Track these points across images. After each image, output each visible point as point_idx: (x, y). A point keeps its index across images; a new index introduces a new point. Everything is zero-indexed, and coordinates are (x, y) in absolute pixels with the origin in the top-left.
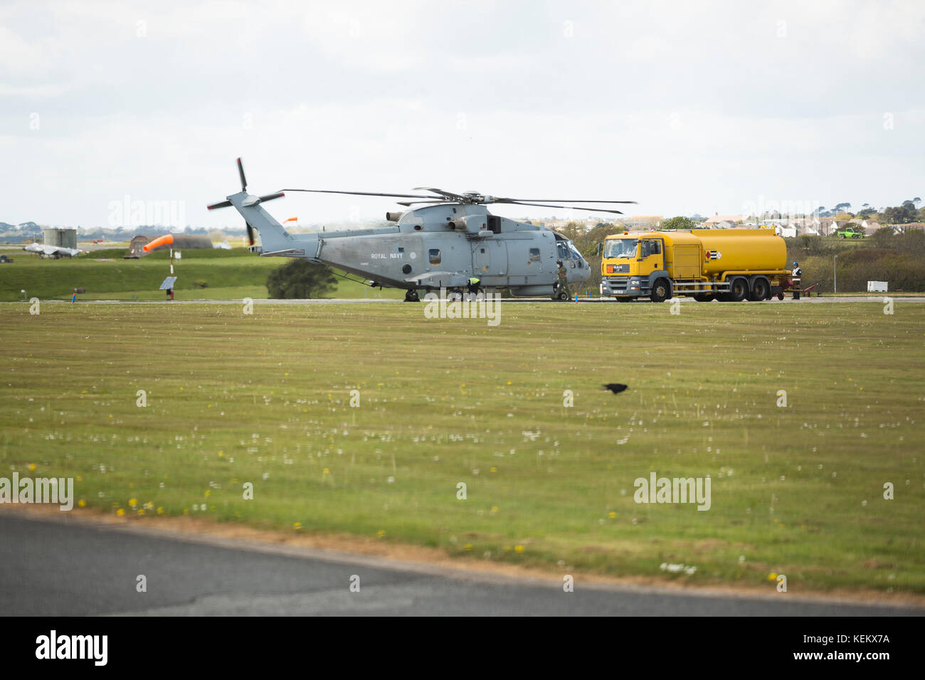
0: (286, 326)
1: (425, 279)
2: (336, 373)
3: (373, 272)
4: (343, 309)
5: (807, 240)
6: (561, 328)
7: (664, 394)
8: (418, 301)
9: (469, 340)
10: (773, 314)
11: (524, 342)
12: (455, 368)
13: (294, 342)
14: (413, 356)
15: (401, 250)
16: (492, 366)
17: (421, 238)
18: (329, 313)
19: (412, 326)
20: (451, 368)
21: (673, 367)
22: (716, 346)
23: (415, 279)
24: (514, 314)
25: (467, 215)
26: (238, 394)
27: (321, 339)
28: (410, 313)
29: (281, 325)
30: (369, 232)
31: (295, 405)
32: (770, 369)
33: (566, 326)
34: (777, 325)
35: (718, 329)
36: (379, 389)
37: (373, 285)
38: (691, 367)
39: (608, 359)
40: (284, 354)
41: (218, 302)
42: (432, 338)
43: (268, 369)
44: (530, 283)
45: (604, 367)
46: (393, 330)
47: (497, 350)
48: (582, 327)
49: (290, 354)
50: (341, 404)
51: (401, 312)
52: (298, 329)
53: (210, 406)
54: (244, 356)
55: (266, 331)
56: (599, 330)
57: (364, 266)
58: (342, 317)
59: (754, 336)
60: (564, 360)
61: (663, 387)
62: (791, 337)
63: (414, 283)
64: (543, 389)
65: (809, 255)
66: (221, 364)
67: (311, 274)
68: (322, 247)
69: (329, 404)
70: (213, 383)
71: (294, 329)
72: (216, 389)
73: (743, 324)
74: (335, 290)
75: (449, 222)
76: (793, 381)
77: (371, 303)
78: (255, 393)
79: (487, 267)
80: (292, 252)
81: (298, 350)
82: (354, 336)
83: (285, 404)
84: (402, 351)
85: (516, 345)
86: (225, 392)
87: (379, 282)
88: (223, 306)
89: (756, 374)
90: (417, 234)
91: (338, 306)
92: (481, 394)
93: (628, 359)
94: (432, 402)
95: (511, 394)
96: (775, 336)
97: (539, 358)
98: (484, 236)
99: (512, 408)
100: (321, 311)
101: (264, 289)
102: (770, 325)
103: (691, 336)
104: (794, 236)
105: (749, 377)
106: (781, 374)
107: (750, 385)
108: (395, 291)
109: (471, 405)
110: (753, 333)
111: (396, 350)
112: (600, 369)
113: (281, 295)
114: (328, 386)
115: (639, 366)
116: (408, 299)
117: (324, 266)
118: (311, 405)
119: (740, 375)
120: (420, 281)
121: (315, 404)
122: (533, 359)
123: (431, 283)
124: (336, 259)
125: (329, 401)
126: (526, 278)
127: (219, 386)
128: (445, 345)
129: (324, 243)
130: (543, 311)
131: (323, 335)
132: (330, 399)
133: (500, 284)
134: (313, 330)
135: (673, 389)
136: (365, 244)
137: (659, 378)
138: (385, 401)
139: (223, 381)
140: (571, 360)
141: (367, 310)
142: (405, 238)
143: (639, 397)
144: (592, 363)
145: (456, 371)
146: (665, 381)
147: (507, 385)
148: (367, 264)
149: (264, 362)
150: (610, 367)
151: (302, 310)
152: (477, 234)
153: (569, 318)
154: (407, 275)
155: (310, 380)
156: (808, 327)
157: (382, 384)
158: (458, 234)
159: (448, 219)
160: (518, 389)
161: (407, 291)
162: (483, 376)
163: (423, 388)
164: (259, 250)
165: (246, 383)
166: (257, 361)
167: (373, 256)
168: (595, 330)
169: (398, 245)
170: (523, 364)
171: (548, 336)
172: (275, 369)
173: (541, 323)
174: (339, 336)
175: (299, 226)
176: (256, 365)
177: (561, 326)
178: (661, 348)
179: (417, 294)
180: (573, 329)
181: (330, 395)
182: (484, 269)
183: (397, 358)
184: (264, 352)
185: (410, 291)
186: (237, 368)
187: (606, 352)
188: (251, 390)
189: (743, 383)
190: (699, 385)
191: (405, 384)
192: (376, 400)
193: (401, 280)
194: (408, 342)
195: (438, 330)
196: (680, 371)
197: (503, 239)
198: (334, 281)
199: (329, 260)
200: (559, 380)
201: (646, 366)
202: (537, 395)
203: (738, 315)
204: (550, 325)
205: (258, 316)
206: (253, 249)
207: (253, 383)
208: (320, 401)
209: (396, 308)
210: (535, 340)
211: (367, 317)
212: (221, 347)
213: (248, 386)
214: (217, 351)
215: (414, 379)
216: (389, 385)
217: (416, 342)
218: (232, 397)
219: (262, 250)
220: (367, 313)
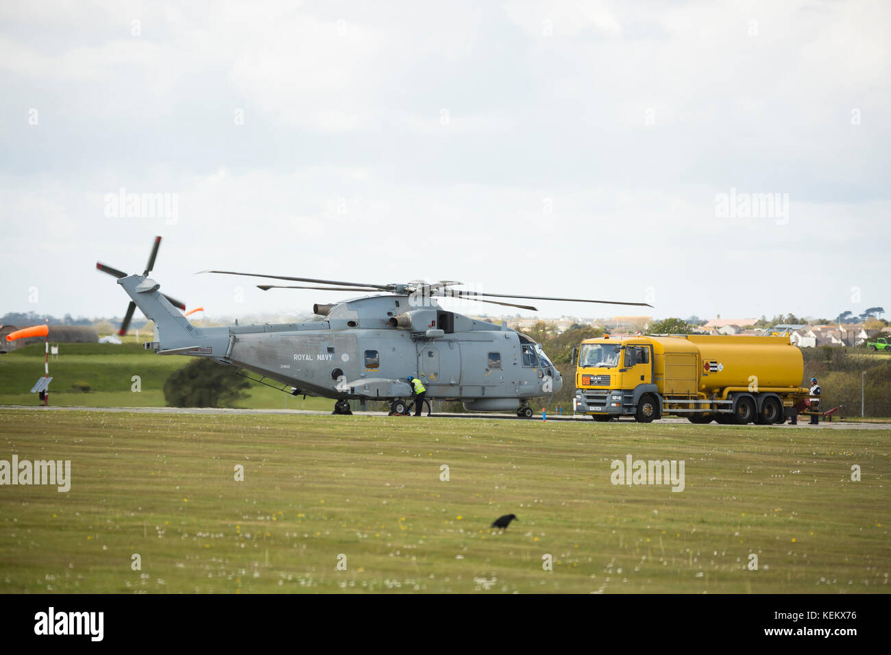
0: (186, 440)
1: (360, 387)
2: (247, 500)
3: (295, 376)
4: (258, 422)
5: (829, 351)
6: (525, 452)
7: (649, 536)
8: (350, 413)
9: (411, 463)
10: (785, 441)
11: (478, 468)
12: (394, 497)
13: (196, 461)
14: (341, 481)
15: (330, 350)
16: (439, 496)
17: (354, 336)
18: (240, 426)
19: (341, 445)
20: (387, 497)
21: (661, 503)
22: (714, 478)
23: (346, 387)
24: (467, 432)
25: (412, 309)
26: (124, 524)
27: (229, 458)
28: (339, 429)
29: (180, 440)
30: (292, 327)
31: (195, 539)
32: (780, 509)
33: (530, 449)
34: (790, 454)
35: (717, 458)
36: (300, 522)
37: (296, 393)
38: (685, 504)
39: (582, 491)
40: (184, 475)
41: (103, 410)
42: (366, 460)
43: (163, 493)
44: (487, 394)
45: (576, 501)
46: (318, 449)
48: (550, 450)
49: (191, 475)
50: (251, 538)
51: (329, 426)
52: (201, 445)
53: (89, 538)
54: (134, 476)
55: (162, 447)
56: (571, 454)
57: (285, 369)
58: (256, 431)
59: (760, 467)
60: (528, 491)
61: (649, 527)
62: (807, 470)
63: (345, 391)
65: (831, 370)
66: (105, 486)
67: (219, 378)
68: (233, 344)
69: (236, 538)
70: (94, 509)
71: (195, 445)
72: (98, 516)
73: (747, 452)
74: (249, 396)
75: (390, 317)
76: (808, 525)
77: (291, 414)
78: (145, 523)
79: (436, 374)
80: (196, 349)
81: (200, 471)
82: (269, 455)
83: (183, 538)
84: (329, 474)
85: (468, 470)
86: (109, 521)
87: (304, 390)
88: (110, 414)
89: (763, 514)
90: (351, 331)
91: (251, 417)
92: (425, 529)
93: (606, 491)
94: (363, 538)
95: (462, 531)
96: (785, 468)
97: (497, 487)
98: (433, 335)
99: (462, 548)
100: (230, 423)
101: (160, 395)
102: (781, 454)
104: (813, 345)
105: (754, 518)
106: (794, 516)
107: (754, 529)
108: (322, 400)
109: (412, 544)
110: (760, 464)
111: (321, 474)
112: (571, 503)
113: (182, 403)
114: (236, 517)
115: (618, 501)
116: (338, 411)
117: (237, 368)
118: (215, 538)
119: (743, 515)
120: (353, 389)
121: (220, 538)
122: (490, 489)
123: (366, 392)
124: (251, 360)
125: (238, 535)
126: (483, 388)
127: (102, 513)
128: (382, 468)
129: (236, 340)
130: (503, 430)
131: (232, 452)
132: (238, 532)
133: (453, 395)
134: (218, 447)
135: (660, 531)
136: (287, 343)
137: (641, 516)
138: (306, 536)
139: (107, 506)
140: (536, 492)
141: (286, 423)
142: (336, 336)
143: (618, 539)
144: (562, 496)
145: (394, 501)
146: (651, 520)
147: (456, 520)
148: (288, 367)
149: (158, 484)
150: (583, 501)
151: (207, 422)
152: (424, 333)
153: (535, 439)
154: (337, 382)
155: (215, 508)
156: (828, 459)
157: (303, 515)
158: (400, 333)
159: (389, 314)
160: (470, 525)
161: (337, 401)
162: (427, 509)
163: (353, 520)
164: (155, 347)
165: (135, 510)
166: (148, 483)
167: (296, 357)
168: (565, 454)
169: (327, 345)
170: (477, 495)
171: (507, 461)
172: (172, 493)
173: (500, 444)
174: (251, 455)
175: (205, 317)
176: (149, 488)
177: (525, 448)
179: (349, 406)
180: (539, 453)
181: (238, 527)
182: (432, 376)
183: (323, 483)
184: (159, 473)
185: (340, 400)
186: (125, 492)
187: (579, 482)
188: (142, 520)
189: (746, 525)
190: (692, 527)
191: (332, 516)
192: (295, 535)
193: (330, 387)
194: (335, 464)
195: (373, 451)
196: (670, 508)
197: (455, 340)
198: (247, 386)
199: (242, 361)
201: (628, 501)
202: (493, 533)
203: (743, 441)
204: (510, 448)
205: (153, 428)
206: (148, 345)
207: (144, 510)
208: (226, 535)
209: (322, 422)
210: (494, 465)
211: (286, 431)
212: (105, 465)
213: (137, 514)
214: (100, 471)
215: (343, 509)
216: (312, 517)
217: (346, 464)
218: (118, 527)
219: (159, 347)
220: (286, 427)
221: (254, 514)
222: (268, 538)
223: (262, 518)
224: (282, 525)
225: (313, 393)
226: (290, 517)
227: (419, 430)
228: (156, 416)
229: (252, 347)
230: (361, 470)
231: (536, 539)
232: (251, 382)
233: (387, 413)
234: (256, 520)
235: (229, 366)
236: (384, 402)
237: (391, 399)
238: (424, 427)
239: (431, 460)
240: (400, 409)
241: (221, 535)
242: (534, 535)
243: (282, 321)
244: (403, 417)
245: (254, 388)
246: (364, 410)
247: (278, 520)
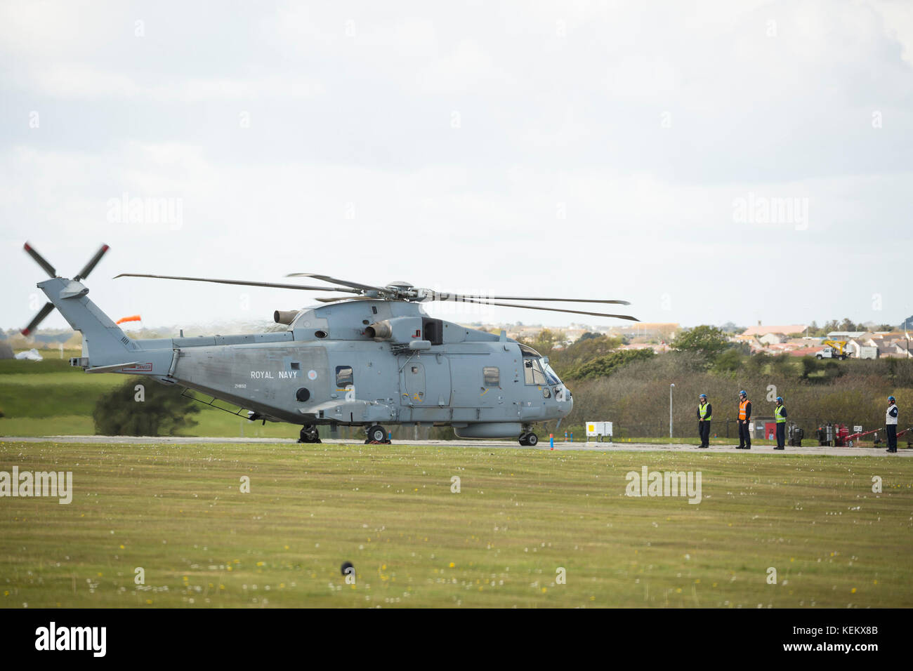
0: (121, 475)
1: (330, 410)
2: (196, 546)
3: (252, 397)
4: (209, 452)
5: (893, 363)
6: (529, 486)
7: (681, 586)
8: (319, 441)
9: (392, 500)
10: (842, 471)
11: (473, 505)
12: (373, 541)
13: (134, 500)
14: (309, 522)
15: (295, 366)
16: (426, 539)
17: (323, 349)
18: (187, 458)
19: (309, 479)
20: (366, 541)
21: (694, 547)
22: (757, 517)
23: (315, 410)
24: (459, 463)
25: (393, 317)
26: (49, 576)
27: (174, 496)
28: (307, 460)
29: (115, 475)
30: (249, 339)
31: (134, 593)
32: (835, 553)
33: (536, 483)
34: (848, 488)
35: (760, 493)
36: (260, 571)
37: (253, 418)
38: (722, 548)
39: (598, 532)
40: (119, 517)
41: (21, 440)
42: (338, 497)
43: (95, 538)
44: (483, 418)
45: (591, 544)
46: (281, 484)
47: (434, 516)
48: (558, 484)
49: (129, 517)
50: (202, 592)
51: (294, 457)
52: (140, 481)
53: (6, 593)
54: (59, 519)
55: (93, 483)
56: (585, 489)
57: (240, 389)
58: (206, 464)
59: (813, 503)
60: (533, 533)
61: (679, 575)
62: (869, 506)
63: (313, 415)
64: (502, 575)
65: (895, 386)
66: (24, 531)
67: (162, 399)
68: (178, 359)
69: (184, 592)
70: (11, 559)
71: (132, 480)
72: (16, 568)
73: (797, 485)
74: (196, 423)
75: (366, 326)
76: (872, 572)
77: (248, 444)
78: (74, 575)
79: (421, 394)
80: (133, 366)
81: (139, 512)
82: (222, 493)
83: (119, 592)
84: (294, 515)
85: (462, 509)
86: (30, 573)
87: (263, 414)
88: (29, 445)
89: (816, 559)
90: (319, 343)
91: (199, 447)
92: (410, 580)
93: (627, 533)
94: (336, 591)
95: (454, 581)
96: (843, 504)
97: (496, 529)
98: (417, 347)
99: (456, 601)
100: (175, 455)
101: (89, 421)
102: (837, 488)
103: (720, 502)
104: (874, 356)
105: (806, 564)
106: (854, 561)
107: (807, 577)
108: (284, 427)
109: (395, 597)
110: (812, 500)
111: (284, 514)
112: (585, 547)
113: (116, 430)
114: (183, 566)
115: (641, 544)
116: (304, 438)
117: (181, 388)
118: (159, 592)
119: (792, 560)
120: (322, 413)
121: (164, 592)
122: (488, 531)
123: (338, 417)
124: (199, 378)
125: (185, 588)
126: (478, 411)
127: (22, 564)
128: (358, 507)
129: (181, 355)
130: (502, 460)
131: (177, 490)
132: (186, 584)
133: (442, 419)
134: (161, 483)
135: (693, 579)
136: (241, 357)
137: (672, 562)
138: (268, 588)
139: (27, 555)
140: (544, 534)
141: (243, 454)
142: (301, 348)
143: (643, 590)
144: (574, 538)
145: (373, 546)
146: (683, 567)
147: (447, 568)
148: (244, 386)
149: (88, 528)
150: (599, 544)
151: (146, 453)
152: (407, 344)
153: (540, 471)
154: (304, 404)
155: (157, 557)
156: (893, 493)
157: (263, 564)
158: (380, 344)
159: (365, 322)
160: (465, 574)
161: (303, 426)
162: (413, 555)
163: (323, 569)
164: (84, 363)
165: (62, 560)
166: (76, 527)
167: (254, 375)
168: (577, 489)
169: (290, 360)
170: (473, 537)
171: (508, 496)
172: (106, 539)
173: (499, 477)
174: (200, 492)
175: (144, 329)
176: (78, 532)
177: (529, 482)
178: (676, 518)
179: (317, 432)
180: (546, 487)
181: (186, 579)
182: (417, 396)
183: (287, 525)
184: (89, 515)
185: (307, 426)
186: (48, 538)
187: (594, 522)
188: (68, 570)
189: (797, 573)
190: (731, 575)
191: (298, 564)
192: (254, 587)
193: (295, 411)
194: (301, 503)
195: (347, 486)
196: (704, 552)
197: (444, 354)
198: (195, 410)
199: (189, 380)
200: (525, 562)
201: (653, 544)
202: (493, 584)
203: (791, 471)
204: (511, 481)
205: (82, 461)
206: (75, 361)
207: (73, 559)
208: (171, 588)
209: (285, 452)
210: (490, 502)
211: (242, 464)
212: (24, 506)
213: (65, 564)
214: (19, 512)
215: (311, 556)
216: (274, 566)
217: (314, 502)
218: (40, 580)
219: (88, 363)
220: (243, 459)
221: (205, 563)
222: (222, 592)
223: (214, 567)
224: (238, 576)
225: (274, 418)
226: (248, 566)
227: (402, 461)
228: (85, 446)
229: (200, 363)
230: (332, 509)
231: (544, 590)
232: (199, 404)
233: (364, 442)
234: (208, 570)
235: (174, 386)
236: (358, 428)
237: (368, 424)
238: (408, 458)
239: (417, 497)
240: (379, 436)
241: (166, 588)
242: (542, 585)
243: (237, 332)
244: (382, 445)
245: (204, 413)
246: (335, 437)
247: (234, 570)
